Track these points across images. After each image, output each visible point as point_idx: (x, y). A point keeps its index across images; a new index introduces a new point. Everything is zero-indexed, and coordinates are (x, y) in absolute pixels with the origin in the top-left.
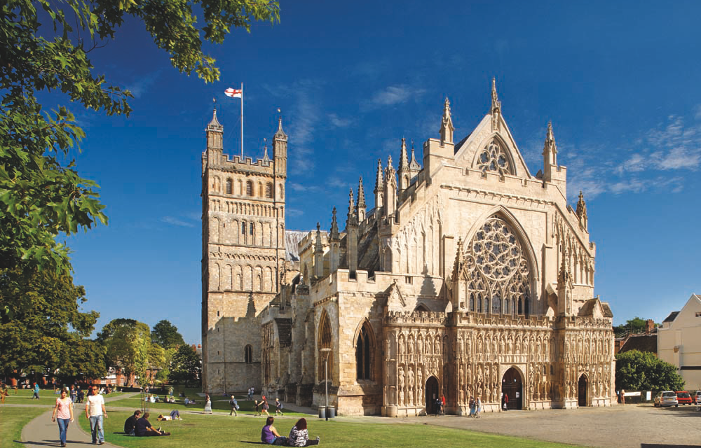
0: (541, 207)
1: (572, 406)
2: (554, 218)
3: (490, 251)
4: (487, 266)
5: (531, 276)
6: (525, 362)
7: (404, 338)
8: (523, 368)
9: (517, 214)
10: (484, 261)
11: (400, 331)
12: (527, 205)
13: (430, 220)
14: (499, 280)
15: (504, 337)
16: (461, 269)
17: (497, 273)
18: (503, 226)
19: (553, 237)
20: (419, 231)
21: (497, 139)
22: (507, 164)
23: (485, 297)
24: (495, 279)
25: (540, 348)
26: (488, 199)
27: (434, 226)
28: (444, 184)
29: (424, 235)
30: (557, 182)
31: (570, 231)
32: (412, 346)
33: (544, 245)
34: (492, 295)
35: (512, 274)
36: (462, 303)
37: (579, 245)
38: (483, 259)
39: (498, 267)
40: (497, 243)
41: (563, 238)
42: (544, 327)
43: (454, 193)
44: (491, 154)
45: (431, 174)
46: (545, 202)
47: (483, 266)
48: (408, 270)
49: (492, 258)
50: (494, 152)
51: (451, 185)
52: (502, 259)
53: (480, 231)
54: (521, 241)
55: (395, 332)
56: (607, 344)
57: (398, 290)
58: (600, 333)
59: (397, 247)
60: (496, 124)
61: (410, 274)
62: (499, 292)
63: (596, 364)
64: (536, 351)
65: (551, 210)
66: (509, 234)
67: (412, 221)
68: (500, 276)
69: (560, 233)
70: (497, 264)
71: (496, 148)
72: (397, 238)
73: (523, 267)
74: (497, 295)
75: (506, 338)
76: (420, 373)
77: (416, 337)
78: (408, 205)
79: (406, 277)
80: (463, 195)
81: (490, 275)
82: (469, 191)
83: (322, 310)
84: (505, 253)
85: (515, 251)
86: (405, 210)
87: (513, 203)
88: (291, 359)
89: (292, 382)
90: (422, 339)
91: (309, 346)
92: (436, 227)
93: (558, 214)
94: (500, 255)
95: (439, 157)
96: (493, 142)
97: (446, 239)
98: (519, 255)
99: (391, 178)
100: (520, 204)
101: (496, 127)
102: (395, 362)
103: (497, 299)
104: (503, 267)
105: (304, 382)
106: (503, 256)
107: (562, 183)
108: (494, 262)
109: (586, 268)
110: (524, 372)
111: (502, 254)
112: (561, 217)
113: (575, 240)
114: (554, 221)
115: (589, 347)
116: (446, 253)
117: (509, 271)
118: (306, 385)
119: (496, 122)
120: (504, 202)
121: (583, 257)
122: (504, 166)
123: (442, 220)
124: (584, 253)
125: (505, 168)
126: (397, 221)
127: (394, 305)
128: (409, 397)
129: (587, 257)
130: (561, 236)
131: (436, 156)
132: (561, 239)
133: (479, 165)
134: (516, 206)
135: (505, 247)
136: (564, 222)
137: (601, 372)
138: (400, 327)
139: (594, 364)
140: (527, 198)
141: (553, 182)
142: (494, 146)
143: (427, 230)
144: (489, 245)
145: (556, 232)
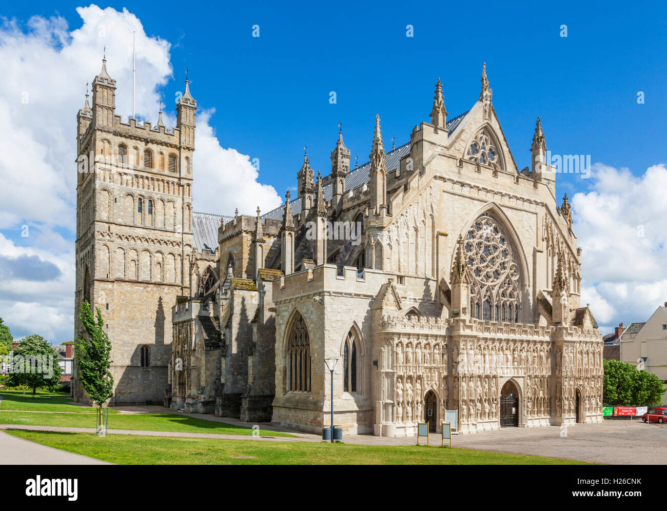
0: (533, 208)
1: (571, 423)
2: (545, 220)
3: (481, 252)
4: (477, 268)
5: (521, 280)
6: (523, 375)
7: (402, 345)
8: (520, 382)
9: (508, 213)
10: (475, 262)
11: (399, 338)
12: (519, 204)
13: (423, 214)
14: (489, 284)
15: (502, 348)
16: (463, 270)
17: (488, 277)
18: (494, 225)
19: (543, 240)
20: (411, 225)
21: (487, 130)
22: (496, 157)
23: (476, 302)
24: (487, 283)
25: (536, 359)
26: (482, 195)
27: (426, 221)
28: (438, 175)
29: (416, 230)
30: (547, 181)
31: (559, 235)
32: (410, 355)
33: (534, 248)
34: (483, 300)
35: (502, 278)
36: (464, 309)
37: (567, 250)
38: (473, 260)
39: (489, 270)
40: (488, 243)
41: (553, 242)
42: (541, 338)
43: (448, 186)
44: (481, 145)
45: (424, 162)
46: (535, 202)
47: (474, 268)
48: (399, 269)
49: (483, 260)
50: (483, 144)
51: (445, 176)
52: (493, 261)
53: (471, 229)
54: (512, 243)
55: (393, 339)
56: (598, 357)
57: (393, 291)
58: (592, 344)
59: (389, 242)
60: (487, 113)
61: (402, 274)
62: (489, 297)
63: (589, 378)
64: (533, 362)
65: (542, 211)
66: (500, 235)
67: (405, 214)
68: (491, 280)
69: (550, 236)
70: (487, 266)
71: (486, 140)
72: (389, 231)
73: (513, 271)
74: (487, 300)
75: (504, 348)
76: (418, 386)
77: (414, 346)
78: (401, 195)
79: (398, 276)
80: (457, 189)
81: (481, 278)
82: (463, 185)
83: (290, 310)
84: (495, 254)
85: (505, 253)
86: (397, 201)
87: (506, 201)
88: (226, 365)
89: (227, 393)
90: (421, 348)
91: (259, 351)
92: (429, 222)
93: (548, 216)
94: (490, 257)
95: (432, 143)
96: (483, 133)
97: (440, 237)
98: (509, 258)
99: (381, 163)
100: (513, 203)
101: (487, 117)
102: (393, 373)
103: (487, 305)
104: (493, 270)
105: (252, 394)
106: (493, 258)
107: (552, 182)
108: (485, 264)
109: (574, 275)
110: (522, 386)
111: (492, 256)
112: (550, 220)
113: (564, 245)
114: (544, 224)
115: (582, 360)
116: (439, 252)
117: (499, 274)
118: (255, 397)
119: (488, 111)
120: (498, 200)
121: (571, 264)
122: (493, 159)
123: (435, 214)
124: (572, 259)
125: (494, 162)
126: (389, 213)
127: (389, 309)
128: (407, 413)
129: (575, 264)
130: (551, 239)
131: (430, 142)
132: (551, 243)
133: (470, 156)
134: (507, 204)
135: (496, 248)
136: (553, 225)
137: (593, 386)
138: (399, 334)
139: (587, 378)
140: (519, 196)
141: (544, 181)
142: (484, 137)
143: (420, 225)
144: (479, 244)
145: (546, 236)
